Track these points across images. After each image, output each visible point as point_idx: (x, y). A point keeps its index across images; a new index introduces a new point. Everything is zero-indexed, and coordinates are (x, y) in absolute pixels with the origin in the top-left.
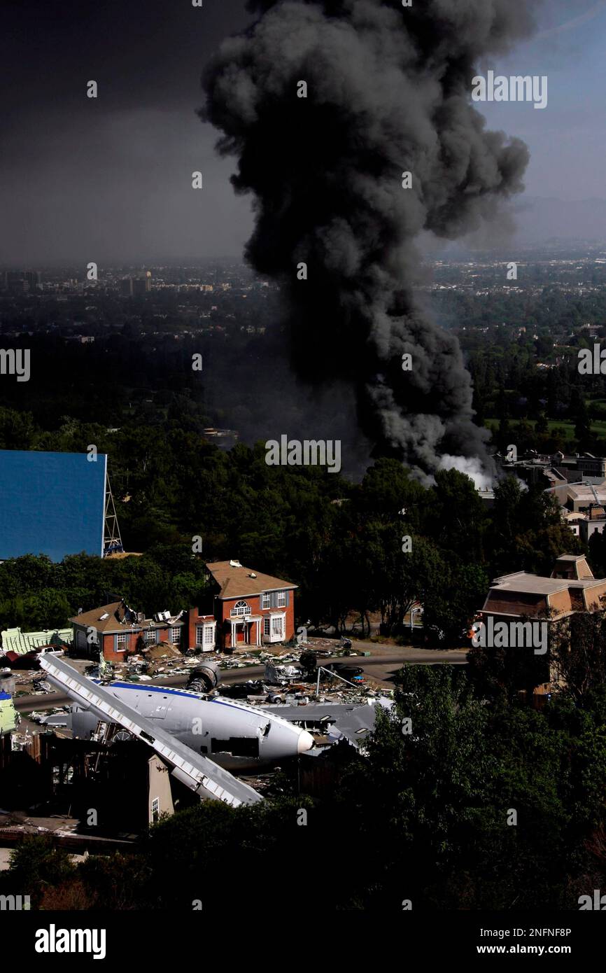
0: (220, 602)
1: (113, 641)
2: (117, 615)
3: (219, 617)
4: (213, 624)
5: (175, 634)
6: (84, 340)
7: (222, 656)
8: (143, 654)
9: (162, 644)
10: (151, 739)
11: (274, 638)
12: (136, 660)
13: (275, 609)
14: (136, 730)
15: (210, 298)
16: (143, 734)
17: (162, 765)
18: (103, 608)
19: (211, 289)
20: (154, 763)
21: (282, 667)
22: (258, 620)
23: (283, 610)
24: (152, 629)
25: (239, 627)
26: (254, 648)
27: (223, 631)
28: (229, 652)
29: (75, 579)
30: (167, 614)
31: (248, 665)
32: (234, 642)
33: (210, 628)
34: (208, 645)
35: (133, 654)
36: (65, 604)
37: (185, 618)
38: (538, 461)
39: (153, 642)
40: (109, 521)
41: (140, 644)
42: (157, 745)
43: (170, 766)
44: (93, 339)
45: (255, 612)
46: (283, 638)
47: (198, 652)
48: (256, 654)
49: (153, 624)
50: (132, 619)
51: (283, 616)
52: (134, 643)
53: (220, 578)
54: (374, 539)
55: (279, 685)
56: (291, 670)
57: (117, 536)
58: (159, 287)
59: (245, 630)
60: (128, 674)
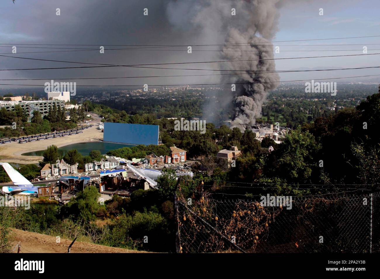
0: (172, 154)
1: (152, 161)
2: (153, 156)
3: (171, 157)
4: (171, 158)
5: (163, 160)
6: (173, 100)
7: (172, 164)
8: (157, 163)
9: (161, 162)
10: (146, 179)
11: (182, 161)
12: (156, 164)
13: (182, 156)
14: (143, 177)
15: (200, 91)
16: (145, 178)
17: (148, 183)
18: (150, 155)
19: (200, 89)
20: (145, 183)
21: (180, 166)
22: (179, 158)
23: (184, 156)
24: (159, 159)
25: (175, 159)
26: (178, 163)
27: (172, 159)
28: (173, 163)
29: (150, 149)
30: (162, 156)
31: (176, 166)
32: (174, 161)
33: (170, 159)
34: (170, 162)
35: (155, 163)
36: (145, 153)
37: (165, 157)
38: (258, 125)
39: (159, 161)
40: (159, 138)
41: (157, 161)
42: (147, 180)
43: (149, 184)
44: (175, 99)
45: (178, 156)
46: (184, 161)
47: (167, 163)
48: (178, 164)
49: (159, 158)
50: (155, 157)
51: (184, 157)
52: (155, 161)
53: (172, 150)
54: (202, 143)
55: (180, 170)
56: (182, 167)
57: (161, 141)
58: (190, 89)
59: (176, 159)
60: (154, 167)
